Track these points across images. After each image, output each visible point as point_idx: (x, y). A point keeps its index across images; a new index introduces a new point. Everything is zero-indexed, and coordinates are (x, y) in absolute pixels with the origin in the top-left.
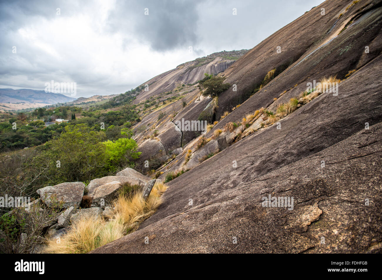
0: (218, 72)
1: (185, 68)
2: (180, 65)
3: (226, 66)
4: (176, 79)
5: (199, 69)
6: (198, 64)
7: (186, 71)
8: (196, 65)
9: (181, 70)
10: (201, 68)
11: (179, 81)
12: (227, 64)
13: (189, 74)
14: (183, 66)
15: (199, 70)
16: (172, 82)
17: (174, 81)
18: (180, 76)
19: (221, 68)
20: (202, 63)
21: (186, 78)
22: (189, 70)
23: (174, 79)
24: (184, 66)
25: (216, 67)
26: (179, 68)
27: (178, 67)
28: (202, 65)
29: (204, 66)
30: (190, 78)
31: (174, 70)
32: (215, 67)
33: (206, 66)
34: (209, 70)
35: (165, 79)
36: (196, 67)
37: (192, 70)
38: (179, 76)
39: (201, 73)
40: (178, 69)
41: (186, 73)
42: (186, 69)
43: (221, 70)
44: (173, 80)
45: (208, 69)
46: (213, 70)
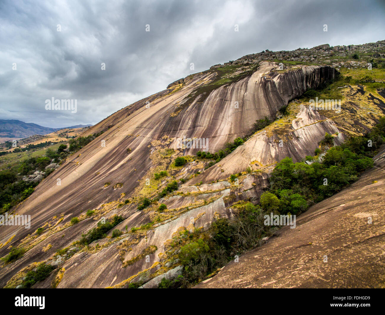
0: (287, 100)
1: (187, 90)
2: (174, 84)
3: (302, 81)
4: (155, 131)
5: (229, 92)
6: (218, 78)
7: (190, 99)
8: (216, 80)
9: (174, 96)
10: (233, 90)
11: (165, 137)
12: (305, 77)
13: (199, 107)
14: (181, 85)
15: (229, 95)
16: (144, 141)
17: (149, 135)
18: (171, 118)
19: (293, 89)
20: (232, 76)
21: (190, 123)
22: (197, 95)
23: (151, 128)
24: (184, 84)
25: (277, 85)
26: (173, 90)
27: (171, 88)
28: (235, 80)
29: (241, 82)
30: (204, 122)
32: (275, 86)
33: (247, 83)
34: (261, 95)
36: (217, 87)
37: (207, 95)
38: (168, 118)
40: (168, 94)
41: (190, 107)
42: (189, 92)
43: (292, 93)
44: (146, 133)
45: (256, 90)
46: (271, 95)
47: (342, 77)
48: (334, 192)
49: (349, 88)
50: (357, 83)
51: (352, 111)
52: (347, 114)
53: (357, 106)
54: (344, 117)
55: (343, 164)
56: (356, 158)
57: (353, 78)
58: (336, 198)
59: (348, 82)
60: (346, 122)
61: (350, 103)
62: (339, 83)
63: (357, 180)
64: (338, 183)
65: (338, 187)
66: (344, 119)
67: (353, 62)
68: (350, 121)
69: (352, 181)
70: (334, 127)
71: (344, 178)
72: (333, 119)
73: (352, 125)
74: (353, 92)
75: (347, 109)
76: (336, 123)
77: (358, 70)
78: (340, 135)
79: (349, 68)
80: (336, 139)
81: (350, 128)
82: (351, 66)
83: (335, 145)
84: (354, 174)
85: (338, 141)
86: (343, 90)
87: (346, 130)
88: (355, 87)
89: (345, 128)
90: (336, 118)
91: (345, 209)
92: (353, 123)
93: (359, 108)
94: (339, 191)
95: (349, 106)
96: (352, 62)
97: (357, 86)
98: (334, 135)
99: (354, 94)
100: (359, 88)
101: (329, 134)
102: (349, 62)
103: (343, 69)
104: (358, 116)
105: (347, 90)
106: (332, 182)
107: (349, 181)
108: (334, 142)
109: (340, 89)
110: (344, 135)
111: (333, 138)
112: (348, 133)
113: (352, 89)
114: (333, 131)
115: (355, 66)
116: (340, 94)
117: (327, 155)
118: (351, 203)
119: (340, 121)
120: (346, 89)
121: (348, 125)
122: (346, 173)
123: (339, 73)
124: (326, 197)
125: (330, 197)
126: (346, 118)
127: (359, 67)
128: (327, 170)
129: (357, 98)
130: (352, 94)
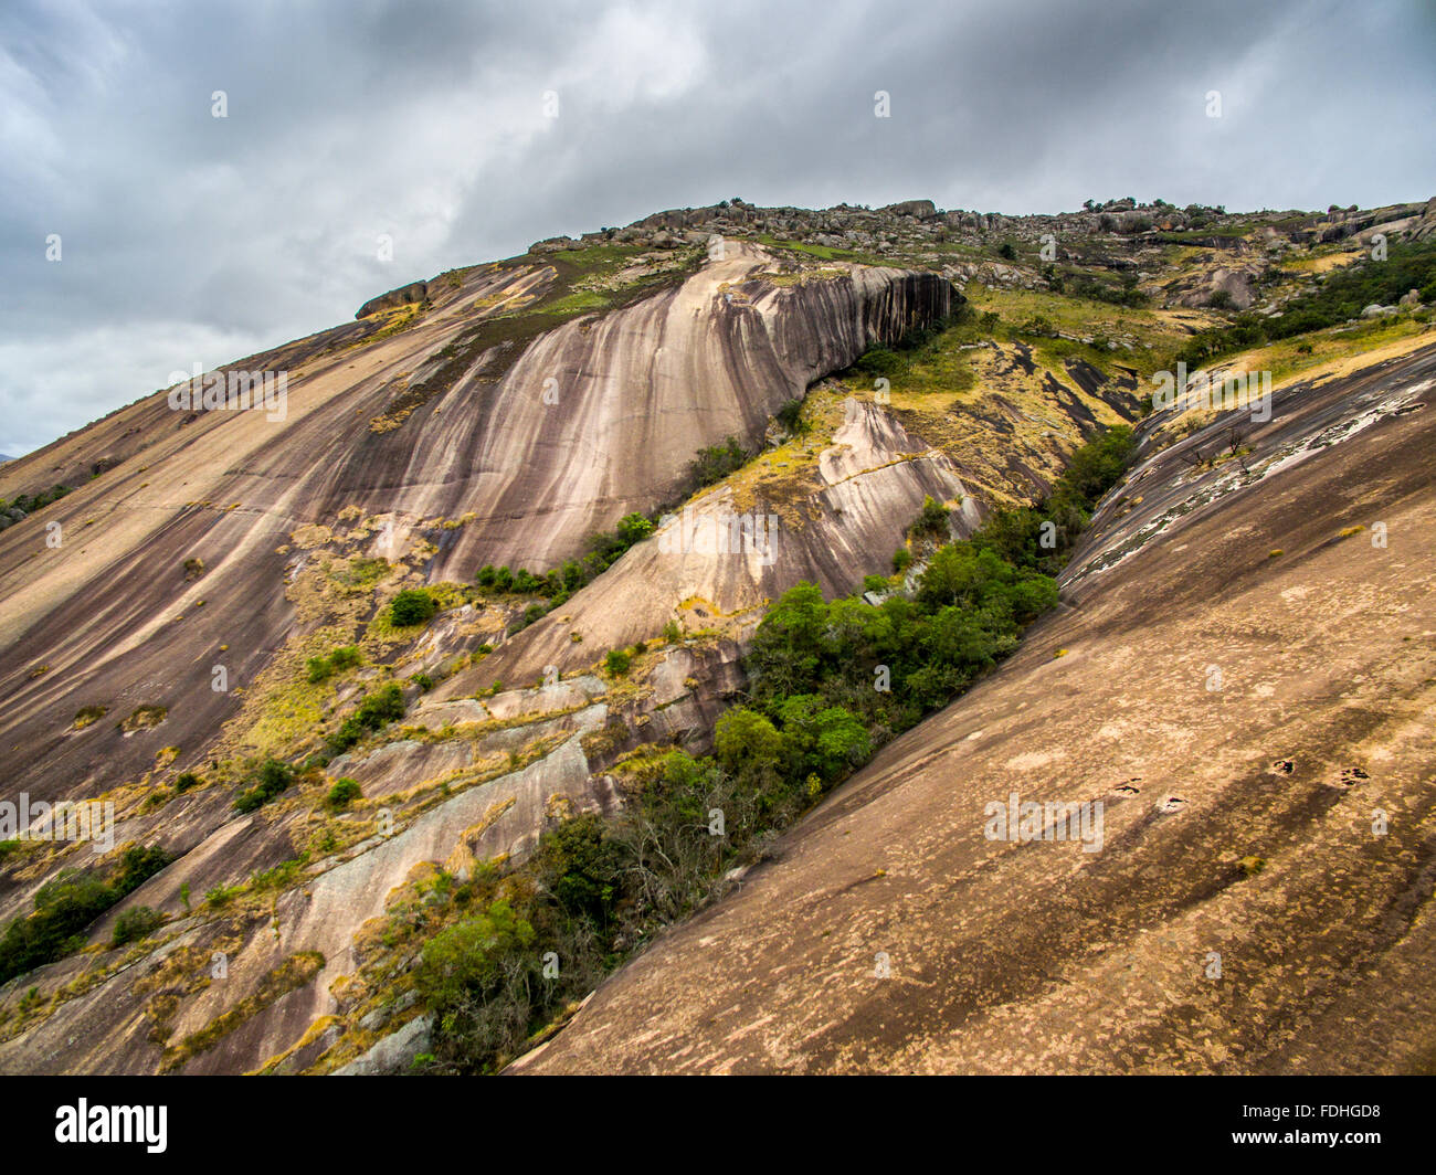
0: (801, 379)
1: (439, 331)
2: (387, 300)
3: (853, 317)
4: (309, 487)
5: (600, 344)
6: (559, 289)
7: (451, 364)
8: (551, 297)
9: (387, 352)
10: (613, 336)
11: (351, 510)
12: (861, 304)
13: (484, 399)
14: (415, 307)
15: (598, 354)
16: (259, 530)
17: (282, 503)
18: (373, 438)
19: (824, 342)
20: (611, 283)
21: (451, 457)
22: (477, 350)
23: (288, 477)
24: (427, 304)
25: (769, 328)
26: (382, 324)
27: (372, 318)
28: (623, 300)
29: (642, 308)
30: (505, 456)
31: (332, 343)
32: (762, 329)
33: (665, 313)
34: (715, 357)
35: (184, 456)
36: (554, 323)
37: (517, 352)
38: (360, 435)
39: (629, 395)
40: (363, 339)
41: (451, 395)
42: (447, 337)
43: (820, 358)
44: (271, 496)
45: (697, 341)
46: (749, 361)
47: (972, 312)
48: (952, 694)
49: (991, 349)
50: (1013, 334)
51: (1003, 427)
52: (989, 434)
53: (1014, 408)
54: (980, 446)
55: (978, 599)
56: (1013, 581)
57: (1003, 318)
58: (958, 715)
59: (990, 332)
60: (984, 460)
61: (996, 398)
62: (964, 331)
63: (1017, 650)
64: (962, 663)
65: (963, 680)
66: (979, 452)
67: (1001, 269)
68: (995, 458)
69: (1002, 656)
70: (949, 476)
71: (981, 647)
72: (948, 452)
73: (1002, 472)
74: (1005, 365)
75: (986, 418)
76: (957, 464)
77: (1014, 294)
78: (968, 505)
79: (991, 287)
80: (958, 514)
81: (997, 481)
82: (997, 281)
83: (955, 537)
84: (1007, 631)
85: (962, 524)
86: (974, 357)
87: (986, 488)
88: (1008, 348)
89: (982, 481)
90: (957, 448)
91: (984, 746)
92: (1004, 464)
93: (1021, 415)
94: (967, 689)
95: (992, 408)
96: (998, 266)
97: (1014, 346)
98: (950, 505)
99: (1008, 371)
100: (1019, 352)
101: (938, 500)
102: (990, 266)
103: (975, 289)
104: (1018, 442)
105: (987, 356)
106: (945, 661)
107: (995, 656)
108: (950, 527)
109: (966, 352)
110: (979, 505)
111: (947, 513)
112: (992, 498)
113: (1001, 354)
114: (948, 493)
115: (1007, 281)
116: (968, 369)
117: (930, 572)
118: (997, 727)
119: (966, 456)
120: (984, 351)
121: (990, 471)
122: (986, 630)
123: (964, 300)
124: (928, 712)
125: (939, 710)
126: (984, 449)
127: (1017, 285)
128: (930, 622)
129: (1014, 385)
130: (1001, 371)
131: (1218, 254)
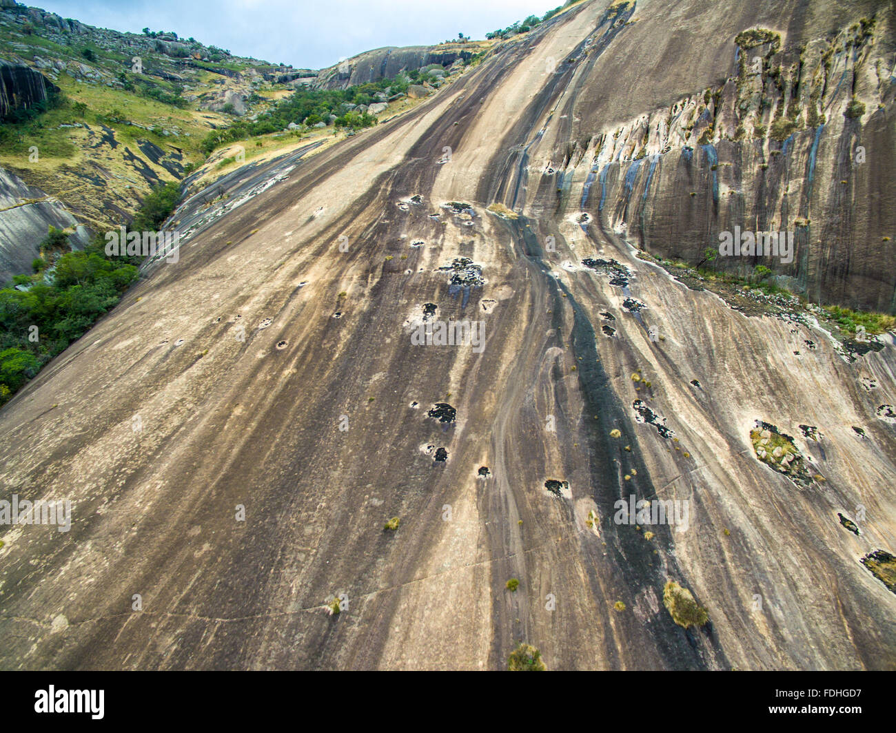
47: (65, 100)
48: (84, 330)
49: (85, 129)
50: (99, 120)
51: (98, 182)
52: (89, 186)
53: (105, 170)
54: (84, 194)
55: (93, 281)
56: (112, 269)
57: (91, 107)
58: (88, 337)
59: (83, 116)
60: (88, 203)
61: (91, 163)
62: (62, 113)
63: (118, 303)
64: (88, 314)
65: (89, 321)
66: (83, 198)
67: (86, 68)
68: (95, 201)
69: (110, 308)
70: (64, 213)
71: (95, 303)
72: (61, 198)
73: (101, 210)
74: (96, 141)
75: (86, 176)
76: (69, 206)
77: (98, 90)
78: (80, 229)
79: (80, 81)
80: (74, 237)
81: (98, 215)
82: (84, 77)
83: (74, 249)
84: (112, 296)
85: (79, 241)
86: (73, 134)
87: (91, 220)
88: (97, 129)
89: (88, 216)
90: (67, 195)
92: (102, 205)
93: (110, 174)
94: (93, 326)
95: (90, 169)
96: (83, 65)
97: (101, 128)
98: (68, 231)
99: (98, 145)
100: (105, 133)
101: (58, 227)
102: (76, 64)
103: (66, 80)
104: (110, 192)
105: (83, 134)
106: (77, 314)
107: (106, 308)
108: (70, 243)
109: (66, 130)
110: (88, 229)
111: (66, 235)
112: (96, 225)
113: (92, 133)
114: (66, 223)
115: (92, 78)
116: (69, 142)
117: (59, 269)
118: (109, 335)
119: (76, 200)
120: (80, 130)
121: (93, 209)
122: (101, 295)
123: (58, 90)
124: (71, 342)
125: (78, 339)
126: (87, 196)
127: (101, 83)
128: (64, 296)
129: (104, 155)
130: (94, 145)
131: (228, 80)
